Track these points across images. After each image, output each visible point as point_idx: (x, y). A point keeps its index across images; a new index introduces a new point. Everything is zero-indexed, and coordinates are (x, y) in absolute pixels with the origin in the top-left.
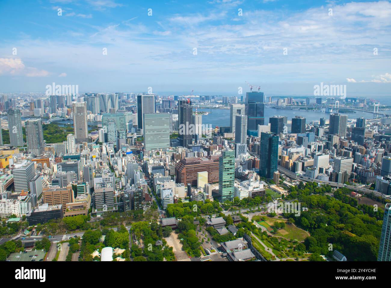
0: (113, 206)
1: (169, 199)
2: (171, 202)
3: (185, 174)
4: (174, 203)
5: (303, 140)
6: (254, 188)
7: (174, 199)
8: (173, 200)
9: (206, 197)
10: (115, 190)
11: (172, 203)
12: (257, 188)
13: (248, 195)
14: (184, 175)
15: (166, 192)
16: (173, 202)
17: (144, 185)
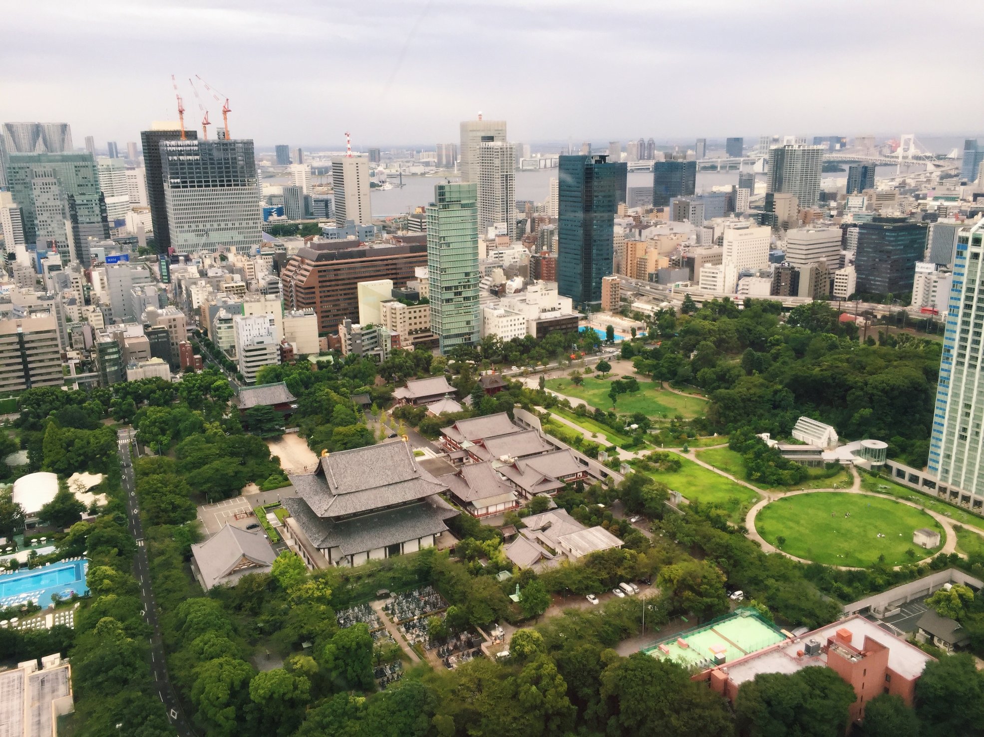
0: (63, 382)
1: (265, 349)
2: (272, 356)
3: (317, 290)
4: (282, 360)
5: (691, 209)
6: (544, 311)
7: (281, 349)
8: (279, 352)
9: (389, 342)
10: (68, 348)
11: (276, 361)
12: (553, 309)
13: (524, 331)
14: (314, 293)
15: (250, 327)
16: (279, 358)
17: (174, 320)
